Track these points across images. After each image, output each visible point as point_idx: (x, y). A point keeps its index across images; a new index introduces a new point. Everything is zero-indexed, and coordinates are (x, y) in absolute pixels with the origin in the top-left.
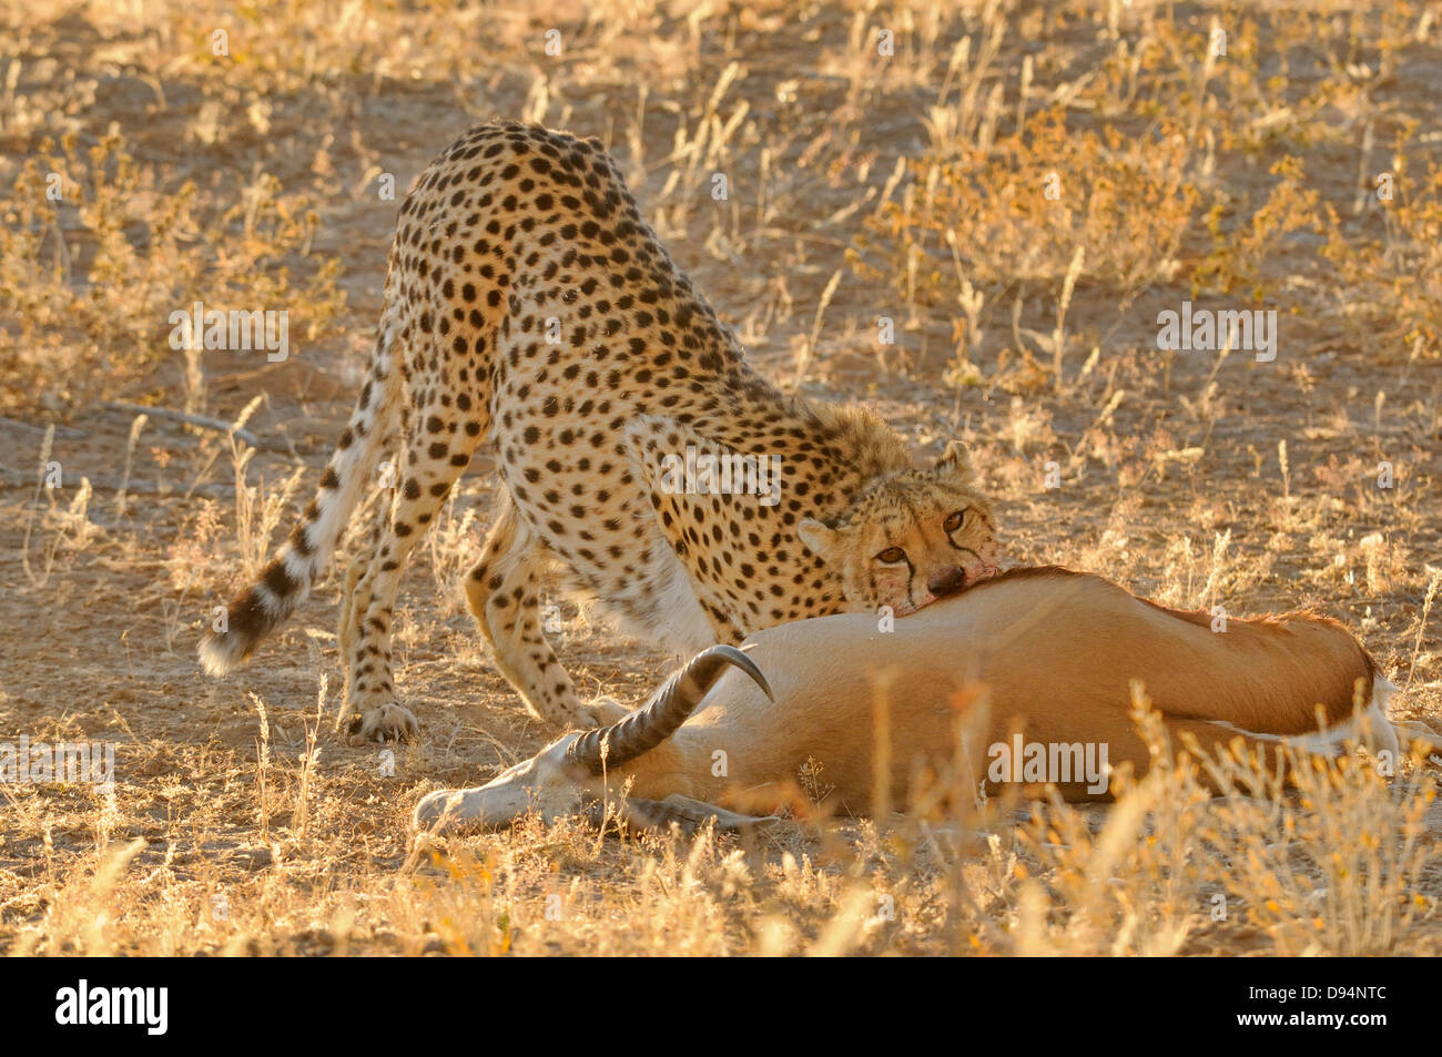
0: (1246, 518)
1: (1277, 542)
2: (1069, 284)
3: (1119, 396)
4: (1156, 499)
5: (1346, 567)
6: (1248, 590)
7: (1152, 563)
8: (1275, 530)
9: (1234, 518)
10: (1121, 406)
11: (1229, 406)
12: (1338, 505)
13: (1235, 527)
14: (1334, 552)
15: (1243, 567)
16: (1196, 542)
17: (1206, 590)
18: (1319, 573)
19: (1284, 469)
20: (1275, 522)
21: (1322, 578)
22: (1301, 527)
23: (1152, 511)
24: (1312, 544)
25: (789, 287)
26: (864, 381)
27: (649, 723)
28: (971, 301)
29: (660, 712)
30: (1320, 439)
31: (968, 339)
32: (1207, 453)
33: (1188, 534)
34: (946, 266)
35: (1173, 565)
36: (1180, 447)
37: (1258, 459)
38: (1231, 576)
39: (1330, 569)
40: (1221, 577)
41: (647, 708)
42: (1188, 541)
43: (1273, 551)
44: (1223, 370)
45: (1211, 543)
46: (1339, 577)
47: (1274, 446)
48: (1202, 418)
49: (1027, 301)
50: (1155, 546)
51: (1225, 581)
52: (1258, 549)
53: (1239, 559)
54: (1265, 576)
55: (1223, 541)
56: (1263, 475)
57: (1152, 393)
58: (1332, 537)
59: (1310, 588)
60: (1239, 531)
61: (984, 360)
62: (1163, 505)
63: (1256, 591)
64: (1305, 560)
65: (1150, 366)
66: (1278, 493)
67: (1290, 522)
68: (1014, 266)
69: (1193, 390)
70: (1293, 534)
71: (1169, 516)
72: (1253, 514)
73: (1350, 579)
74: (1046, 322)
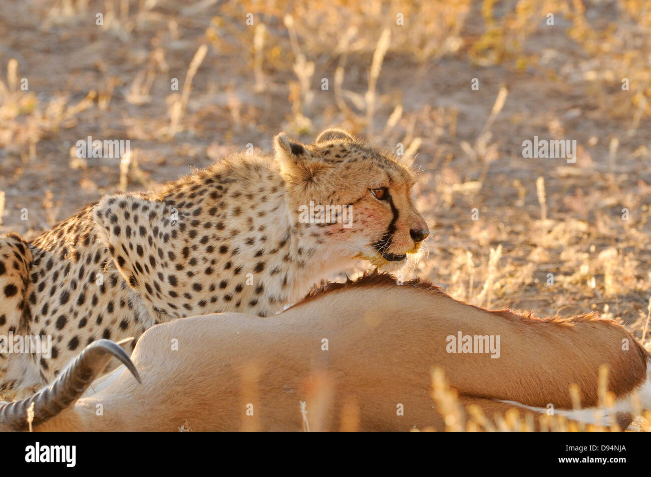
0: (513, 236)
1: (537, 255)
2: (378, 58)
3: (417, 143)
4: (445, 222)
5: (590, 275)
6: (515, 292)
7: (443, 271)
8: (535, 246)
9: (504, 237)
10: (419, 151)
11: (500, 151)
12: (583, 227)
13: (505, 244)
14: (579, 264)
15: (511, 275)
16: (476, 255)
17: (483, 292)
18: (569, 279)
19: (542, 199)
20: (535, 239)
21: (571, 283)
22: (555, 244)
23: (442, 231)
24: (563, 256)
25: (167, 57)
26: (224, 131)
27: (51, 398)
28: (304, 70)
29: (59, 390)
30: (569, 176)
31: (302, 99)
32: (484, 186)
33: (470, 249)
34: (285, 44)
35: (458, 273)
36: (463, 181)
37: (522, 191)
38: (502, 281)
39: (577, 276)
40: (494, 282)
41: (50, 387)
42: (469, 255)
43: (533, 262)
44: (496, 123)
45: (487, 256)
46: (584, 282)
47: (534, 181)
48: (480, 160)
49: (347, 70)
50: (444, 258)
51: (498, 285)
52: (522, 261)
53: (509, 268)
54: (528, 281)
55: (496, 254)
56: (527, 204)
57: (441, 141)
58: (578, 251)
59: (562, 291)
60: (508, 247)
61: (313, 114)
62: (450, 227)
63: (521, 294)
64: (558, 269)
65: (440, 120)
66: (536, 217)
67: (546, 240)
68: (337, 43)
69: (472, 138)
70: (549, 249)
71: (455, 235)
72: (518, 233)
73: (592, 284)
74: (360, 86)
